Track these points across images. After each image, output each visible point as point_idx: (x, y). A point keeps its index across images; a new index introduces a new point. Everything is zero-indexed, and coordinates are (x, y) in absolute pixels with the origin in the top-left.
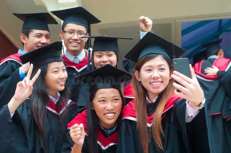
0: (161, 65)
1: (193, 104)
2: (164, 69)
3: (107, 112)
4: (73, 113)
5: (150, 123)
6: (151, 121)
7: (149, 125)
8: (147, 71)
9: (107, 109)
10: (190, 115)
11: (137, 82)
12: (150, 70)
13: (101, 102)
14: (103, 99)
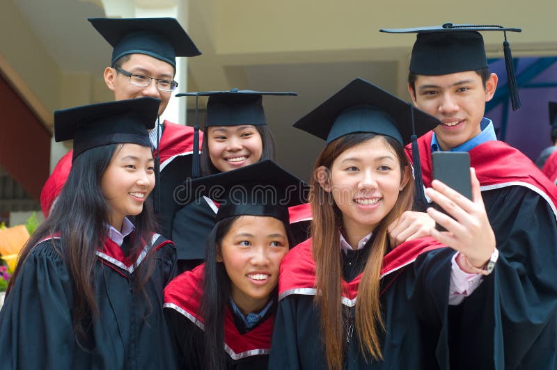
0: (382, 158)
1: (468, 263)
2: (389, 169)
3: (252, 270)
4: (166, 263)
5: (351, 298)
6: (354, 293)
7: (348, 302)
8: (348, 172)
9: (253, 261)
10: (461, 289)
11: (322, 192)
12: (354, 169)
13: (240, 246)
14: (246, 238)
